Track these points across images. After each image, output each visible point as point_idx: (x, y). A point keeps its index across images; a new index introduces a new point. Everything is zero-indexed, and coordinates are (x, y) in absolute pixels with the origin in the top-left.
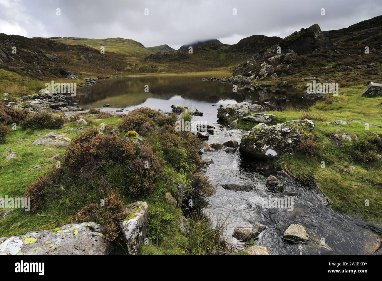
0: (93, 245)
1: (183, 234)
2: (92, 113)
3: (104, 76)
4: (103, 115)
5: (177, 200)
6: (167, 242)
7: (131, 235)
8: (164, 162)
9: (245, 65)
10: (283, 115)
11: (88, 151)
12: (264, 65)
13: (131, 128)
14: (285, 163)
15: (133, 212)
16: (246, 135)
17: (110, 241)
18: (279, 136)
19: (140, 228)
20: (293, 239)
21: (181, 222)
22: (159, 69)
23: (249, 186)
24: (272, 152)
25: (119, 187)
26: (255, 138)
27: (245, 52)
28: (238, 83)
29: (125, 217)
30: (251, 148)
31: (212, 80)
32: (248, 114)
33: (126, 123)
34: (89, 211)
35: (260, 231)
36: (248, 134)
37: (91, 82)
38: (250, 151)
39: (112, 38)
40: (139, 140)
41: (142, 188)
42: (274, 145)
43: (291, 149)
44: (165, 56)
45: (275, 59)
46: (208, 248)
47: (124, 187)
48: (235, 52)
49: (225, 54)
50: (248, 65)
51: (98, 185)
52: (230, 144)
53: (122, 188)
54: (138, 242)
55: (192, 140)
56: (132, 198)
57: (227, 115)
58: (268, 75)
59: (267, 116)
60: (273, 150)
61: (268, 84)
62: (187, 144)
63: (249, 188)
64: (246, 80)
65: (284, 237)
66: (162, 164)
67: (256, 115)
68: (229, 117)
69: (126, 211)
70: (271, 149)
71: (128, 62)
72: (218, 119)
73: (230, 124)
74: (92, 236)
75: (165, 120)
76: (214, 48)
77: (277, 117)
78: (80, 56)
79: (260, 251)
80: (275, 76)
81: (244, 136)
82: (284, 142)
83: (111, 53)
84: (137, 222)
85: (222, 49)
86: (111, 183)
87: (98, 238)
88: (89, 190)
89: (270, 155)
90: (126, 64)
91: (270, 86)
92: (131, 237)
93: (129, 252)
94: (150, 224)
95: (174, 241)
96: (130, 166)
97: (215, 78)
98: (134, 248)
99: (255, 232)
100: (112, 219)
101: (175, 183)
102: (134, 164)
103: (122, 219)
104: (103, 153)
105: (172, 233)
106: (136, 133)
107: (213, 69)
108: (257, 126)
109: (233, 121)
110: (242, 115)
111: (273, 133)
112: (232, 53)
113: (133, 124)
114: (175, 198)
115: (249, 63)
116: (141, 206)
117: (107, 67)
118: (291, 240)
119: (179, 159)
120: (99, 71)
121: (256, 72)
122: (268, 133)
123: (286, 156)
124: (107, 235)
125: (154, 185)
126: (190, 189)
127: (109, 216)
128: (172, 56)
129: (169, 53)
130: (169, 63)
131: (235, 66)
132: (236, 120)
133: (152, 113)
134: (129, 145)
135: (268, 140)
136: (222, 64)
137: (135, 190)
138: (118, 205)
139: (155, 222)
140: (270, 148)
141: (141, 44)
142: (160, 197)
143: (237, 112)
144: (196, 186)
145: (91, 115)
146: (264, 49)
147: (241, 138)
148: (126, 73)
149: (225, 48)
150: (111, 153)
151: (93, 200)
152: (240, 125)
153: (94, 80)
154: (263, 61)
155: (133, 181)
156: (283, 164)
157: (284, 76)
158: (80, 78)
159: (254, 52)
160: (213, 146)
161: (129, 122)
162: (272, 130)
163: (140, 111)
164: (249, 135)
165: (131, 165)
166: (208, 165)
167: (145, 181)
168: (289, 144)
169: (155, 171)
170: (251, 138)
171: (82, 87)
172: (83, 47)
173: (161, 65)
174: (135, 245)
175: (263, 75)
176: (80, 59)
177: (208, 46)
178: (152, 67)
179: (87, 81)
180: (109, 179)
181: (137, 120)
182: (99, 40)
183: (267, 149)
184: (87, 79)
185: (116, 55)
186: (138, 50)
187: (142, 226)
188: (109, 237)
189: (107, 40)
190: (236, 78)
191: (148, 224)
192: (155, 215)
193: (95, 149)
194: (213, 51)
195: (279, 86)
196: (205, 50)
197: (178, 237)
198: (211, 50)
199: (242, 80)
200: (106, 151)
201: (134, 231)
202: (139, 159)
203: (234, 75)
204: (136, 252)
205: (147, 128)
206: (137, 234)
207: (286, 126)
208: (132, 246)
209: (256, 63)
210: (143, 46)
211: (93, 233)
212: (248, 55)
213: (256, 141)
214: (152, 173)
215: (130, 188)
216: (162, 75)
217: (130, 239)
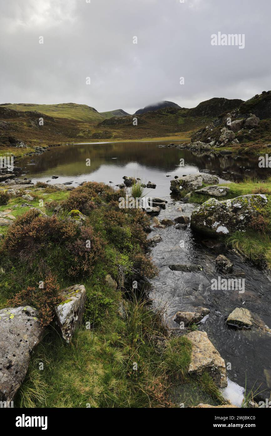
0: (27, 329)
1: (122, 319)
2: (40, 187)
3: (55, 143)
4: (51, 189)
5: (118, 283)
6: (104, 327)
7: (66, 319)
8: (106, 242)
9: (204, 130)
10: (239, 187)
11: (28, 234)
12: (224, 131)
13: (74, 207)
14: (237, 241)
15: (69, 296)
16: (196, 212)
17: (44, 325)
18: (230, 212)
19: (75, 313)
20: (237, 324)
21: (120, 306)
22: (114, 136)
23: (196, 267)
24: (223, 229)
25: (58, 270)
26: (205, 214)
27: (204, 115)
28: (197, 150)
29: (61, 301)
30: (201, 225)
31: (169, 146)
32: (203, 186)
33: (69, 202)
34: (26, 295)
35: (204, 316)
36: (198, 210)
37: (41, 151)
38: (201, 228)
39: (64, 104)
40: (82, 219)
41: (82, 270)
42: (225, 222)
43: (243, 225)
44: (120, 121)
45: (236, 124)
46: (147, 333)
47: (64, 269)
48: (194, 116)
49: (184, 118)
50: (207, 130)
51: (37, 268)
52: (180, 220)
53: (61, 270)
54: (73, 327)
55: (140, 217)
56: (71, 280)
57: (181, 187)
58: (229, 141)
59: (221, 188)
60: (225, 227)
61: (228, 151)
62: (135, 221)
63: (196, 268)
64: (205, 146)
65: (228, 322)
66: (103, 246)
67: (210, 187)
68: (182, 189)
69: (63, 295)
70: (223, 226)
71: (80, 129)
72: (171, 192)
73: (183, 197)
74: (27, 321)
75: (112, 195)
76: (172, 112)
77: (232, 189)
78: (30, 123)
79: (200, 336)
80: (236, 142)
81: (194, 212)
82: (236, 219)
83: (63, 119)
84: (71, 306)
85: (180, 113)
86: (50, 265)
87: (33, 323)
88: (28, 273)
89: (222, 232)
90: (78, 130)
91: (231, 153)
92: (65, 321)
93: (63, 337)
94: (87, 308)
95: (112, 325)
96: (69, 248)
97: (173, 145)
98: (69, 333)
99: (198, 316)
100: (48, 303)
101: (116, 265)
102: (73, 246)
103: (58, 304)
104: (42, 236)
105: (110, 318)
106: (79, 211)
107: (171, 134)
108: (208, 201)
109: (186, 193)
110: (196, 188)
111: (224, 208)
112: (191, 117)
113: (77, 202)
114: (116, 280)
115: (208, 129)
116: (78, 290)
117: (59, 133)
118: (235, 325)
119: (122, 239)
120: (50, 138)
121: (216, 138)
122: (219, 209)
123: (238, 234)
124: (42, 320)
125: (93, 267)
126: (132, 270)
127: (44, 300)
128: (127, 121)
129: (124, 118)
130: (124, 128)
131: (195, 130)
132: (190, 193)
133: (99, 188)
134: (69, 226)
135: (219, 216)
136: (180, 129)
137: (74, 273)
138: (54, 289)
139: (92, 306)
140: (221, 224)
141: (94, 109)
142: (99, 279)
143: (191, 184)
144: (138, 268)
145: (38, 189)
146: (223, 113)
147: (191, 214)
148: (78, 140)
149: (183, 112)
150: (52, 235)
151: (31, 283)
152: (194, 198)
153: (44, 148)
154: (223, 126)
155: (72, 264)
156: (235, 243)
157: (245, 142)
158: (30, 146)
159: (214, 116)
160: (163, 222)
161: (72, 200)
162: (223, 206)
163: (87, 186)
164: (199, 212)
165: (71, 247)
166: (156, 243)
167: (85, 264)
168: (241, 221)
169: (95, 253)
170: (201, 214)
171: (31, 156)
172: (34, 113)
173: (115, 130)
174: (69, 329)
175: (223, 141)
176: (30, 126)
177: (165, 110)
178: (106, 132)
179: (37, 150)
180: (48, 261)
181: (81, 198)
182: (50, 106)
183: (218, 226)
184: (37, 148)
185: (68, 121)
186: (91, 115)
187: (78, 310)
188: (43, 322)
189: (58, 106)
190: (195, 145)
191: (85, 308)
192: (92, 299)
193: (34, 232)
194: (170, 115)
195: (240, 153)
196: (162, 114)
197: (116, 321)
198: (169, 114)
199: (201, 146)
200: (45, 233)
201: (68, 315)
202: (79, 241)
203: (192, 141)
204: (70, 336)
205: (91, 206)
206: (72, 319)
207: (237, 201)
208: (66, 330)
209: (215, 129)
210: (96, 111)
211: (28, 317)
212: (208, 119)
213: (206, 217)
214: (92, 255)
215: (68, 271)
216: (116, 141)
217: (64, 324)
